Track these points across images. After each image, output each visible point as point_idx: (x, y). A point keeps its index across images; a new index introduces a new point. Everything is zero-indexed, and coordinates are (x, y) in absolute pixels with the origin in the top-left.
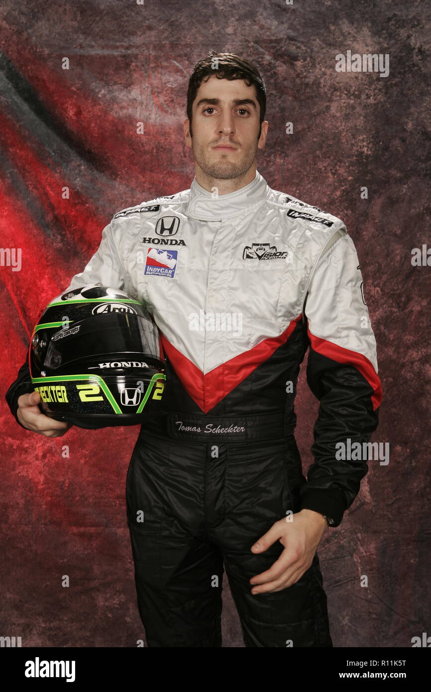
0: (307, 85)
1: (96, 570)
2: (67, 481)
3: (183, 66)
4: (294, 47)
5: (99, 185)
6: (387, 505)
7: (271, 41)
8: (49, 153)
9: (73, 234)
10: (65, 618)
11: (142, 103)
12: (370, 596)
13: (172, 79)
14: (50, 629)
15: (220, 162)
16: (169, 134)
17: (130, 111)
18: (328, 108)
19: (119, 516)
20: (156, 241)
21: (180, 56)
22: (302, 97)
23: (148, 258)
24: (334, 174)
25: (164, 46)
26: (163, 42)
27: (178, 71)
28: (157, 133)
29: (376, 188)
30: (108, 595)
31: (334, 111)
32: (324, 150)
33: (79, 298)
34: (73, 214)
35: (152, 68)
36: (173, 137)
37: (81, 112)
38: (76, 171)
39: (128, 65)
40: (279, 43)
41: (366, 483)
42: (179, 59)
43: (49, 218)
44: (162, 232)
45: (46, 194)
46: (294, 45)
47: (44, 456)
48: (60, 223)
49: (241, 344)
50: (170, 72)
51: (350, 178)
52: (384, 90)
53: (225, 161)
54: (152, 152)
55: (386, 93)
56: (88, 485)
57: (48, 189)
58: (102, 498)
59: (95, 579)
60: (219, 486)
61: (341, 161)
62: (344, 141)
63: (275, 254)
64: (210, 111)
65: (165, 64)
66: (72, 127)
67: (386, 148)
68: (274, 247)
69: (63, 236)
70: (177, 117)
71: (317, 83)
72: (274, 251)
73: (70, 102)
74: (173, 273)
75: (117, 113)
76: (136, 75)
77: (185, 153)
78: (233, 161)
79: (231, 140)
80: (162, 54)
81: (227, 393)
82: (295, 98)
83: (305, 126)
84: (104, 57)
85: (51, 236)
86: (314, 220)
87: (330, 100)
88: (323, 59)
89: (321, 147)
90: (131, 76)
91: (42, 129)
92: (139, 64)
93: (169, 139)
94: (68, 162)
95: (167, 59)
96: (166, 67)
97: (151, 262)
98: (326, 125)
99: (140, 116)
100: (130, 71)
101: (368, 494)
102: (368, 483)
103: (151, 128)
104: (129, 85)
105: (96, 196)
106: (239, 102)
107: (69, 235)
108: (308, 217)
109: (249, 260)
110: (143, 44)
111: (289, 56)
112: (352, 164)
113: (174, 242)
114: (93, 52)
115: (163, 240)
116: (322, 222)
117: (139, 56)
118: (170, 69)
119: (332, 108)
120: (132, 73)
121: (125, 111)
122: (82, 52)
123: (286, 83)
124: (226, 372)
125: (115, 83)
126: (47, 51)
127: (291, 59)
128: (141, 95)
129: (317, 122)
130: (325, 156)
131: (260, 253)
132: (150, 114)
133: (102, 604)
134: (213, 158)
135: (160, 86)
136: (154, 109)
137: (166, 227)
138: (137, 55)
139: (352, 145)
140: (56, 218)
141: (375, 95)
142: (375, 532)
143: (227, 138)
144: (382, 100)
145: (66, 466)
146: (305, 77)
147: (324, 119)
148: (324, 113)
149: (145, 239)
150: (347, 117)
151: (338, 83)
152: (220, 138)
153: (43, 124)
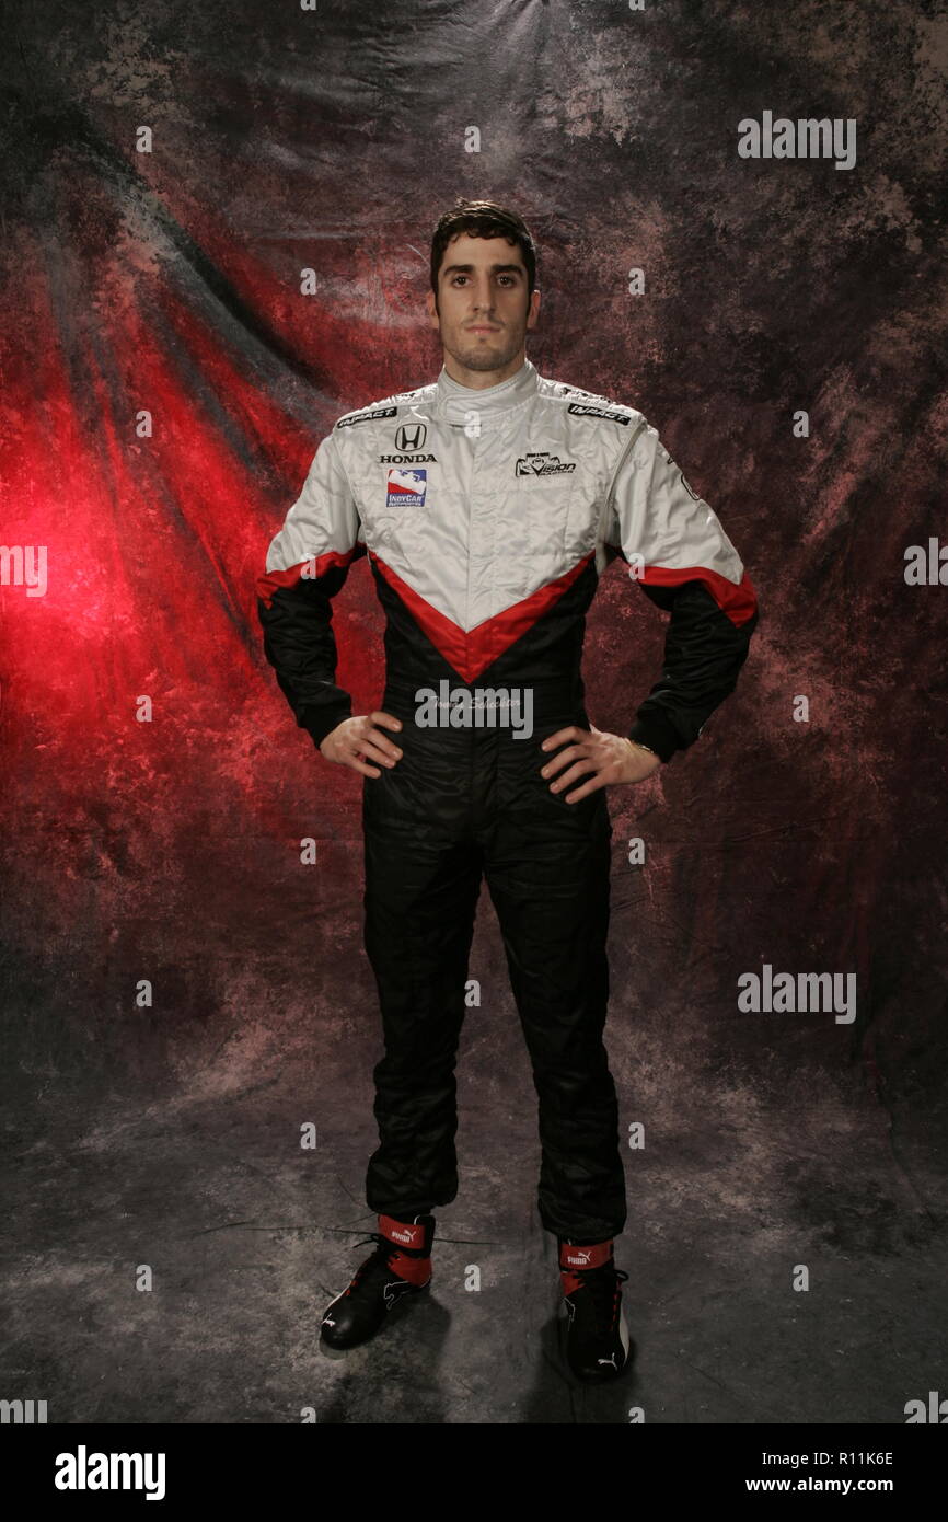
0: (581, 275)
2: (282, 782)
3: (421, 251)
4: (564, 227)
5: (316, 406)
6: (685, 808)
7: (535, 219)
8: (252, 366)
9: (284, 469)
10: (285, 951)
11: (369, 301)
12: (663, 920)
13: (408, 269)
14: (266, 965)
15: (477, 349)
16: (405, 339)
17: (355, 310)
18: (608, 304)
19: (348, 826)
20: (398, 460)
21: (418, 239)
22: (576, 291)
23: (389, 483)
24: (616, 389)
25: (397, 225)
26: (397, 222)
27: (415, 258)
28: (390, 337)
29: (670, 407)
30: (337, 923)
31: (616, 308)
32: (603, 359)
34: (282, 443)
35: (382, 255)
36: (410, 342)
37: (291, 311)
38: (287, 389)
39: (351, 252)
40: (545, 222)
41: (659, 781)
42: (417, 243)
43: (253, 449)
44: (404, 446)
45: (249, 418)
46: (565, 224)
47: (253, 752)
48: (267, 456)
49: (514, 591)
50: (405, 259)
51: (637, 394)
52: (679, 282)
53: (484, 346)
54: (384, 363)
55: (682, 285)
56: (309, 787)
57: (252, 412)
58: (326, 803)
59: (319, 904)
60: (490, 777)
61: (624, 372)
62: (629, 346)
63: (558, 468)
64: (462, 281)
65: (399, 249)
66: (280, 332)
67: (682, 356)
68: (556, 458)
69: (272, 472)
70: (415, 317)
71: (594, 273)
72: (556, 464)
73: (277, 300)
74: (423, 499)
76: (361, 264)
77: (425, 363)
78: (495, 346)
79: (491, 318)
80: (395, 237)
81: (496, 657)
82: (566, 291)
83: (579, 328)
84: (321, 241)
85: (257, 472)
86: (604, 417)
87: (611, 295)
88: (600, 242)
89: (599, 355)
90: (356, 265)
91: (242, 335)
92: (365, 250)
93: (405, 345)
94: (276, 377)
95: (402, 242)
96: (400, 254)
97: (394, 489)
98: (606, 327)
99: (368, 315)
100: (355, 259)
101: (661, 794)
102: (661, 779)
103: (382, 332)
104: (354, 277)
105: (313, 420)
107: (278, 471)
108: (595, 412)
109: (524, 477)
110: (371, 224)
111: (557, 238)
112: (639, 376)
113: (421, 459)
114: (306, 236)
115: (407, 457)
116: (616, 419)
117: (365, 240)
118: (404, 256)
119: (613, 305)
120: (357, 261)
121: (348, 311)
122: (292, 235)
123: (554, 272)
124: (494, 630)
125: (336, 275)
126: (247, 235)
127: (560, 243)
128: (369, 289)
129: (595, 322)
130: (605, 365)
131: (538, 466)
132: (380, 314)
133: (329, 934)
134: (468, 342)
135: (392, 278)
136: (386, 308)
137: (408, 439)
138: (363, 238)
139: (640, 351)
140: (261, 448)
141: (667, 288)
142: (668, 841)
143: (485, 317)
144: (677, 294)
145: (280, 764)
146: (578, 265)
147: (603, 319)
148: (603, 310)
149: (383, 457)
150: (632, 316)
151: (621, 273)
152: (476, 316)
153: (243, 329)
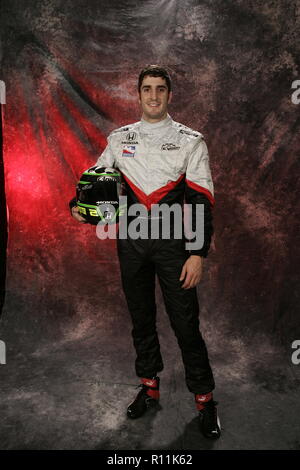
0: (189, 83)
1: (108, 277)
2: (96, 242)
5: (106, 125)
7: (175, 66)
8: (86, 112)
10: (96, 295)
11: (123, 92)
14: (91, 299)
17: (118, 95)
18: (198, 92)
20: (127, 143)
22: (188, 88)
23: (124, 150)
26: (131, 67)
30: (113, 287)
31: (200, 94)
33: (93, 173)
34: (95, 137)
35: (127, 77)
36: (135, 105)
37: (99, 96)
38: (97, 120)
39: (117, 76)
40: (178, 67)
43: (86, 139)
44: (129, 139)
45: (85, 129)
46: (184, 67)
47: (86, 233)
52: (220, 85)
53: (154, 111)
54: (127, 111)
56: (104, 244)
59: (107, 281)
61: (203, 114)
62: (205, 106)
63: (175, 148)
64: (148, 91)
65: (132, 76)
66: (95, 102)
67: (221, 109)
68: (174, 145)
69: (92, 146)
71: (193, 83)
73: (94, 92)
74: (134, 155)
75: (113, 96)
82: (185, 89)
83: (189, 100)
84: (108, 73)
85: (88, 146)
86: (191, 134)
87: (199, 89)
89: (195, 109)
92: (122, 76)
94: (94, 116)
95: (133, 73)
97: (125, 152)
98: (197, 100)
99: (122, 96)
103: (127, 102)
104: (118, 84)
105: (105, 129)
106: (159, 87)
108: (188, 133)
109: (164, 150)
110: (123, 68)
112: (208, 115)
113: (134, 143)
114: (103, 71)
115: (130, 142)
116: (194, 135)
120: (119, 79)
122: (99, 71)
123: (181, 83)
124: (156, 195)
125: (112, 84)
126: (84, 72)
127: (183, 73)
128: (123, 88)
130: (197, 112)
131: (169, 147)
132: (126, 96)
133: (110, 290)
134: (149, 110)
135: (130, 85)
136: (128, 94)
137: (131, 137)
138: (121, 72)
139: (208, 107)
140: (89, 138)
141: (217, 87)
144: (220, 89)
145: (95, 237)
146: (189, 80)
147: (196, 97)
148: (196, 94)
149: (122, 142)
150: (206, 96)
151: (202, 83)
153: (83, 101)
